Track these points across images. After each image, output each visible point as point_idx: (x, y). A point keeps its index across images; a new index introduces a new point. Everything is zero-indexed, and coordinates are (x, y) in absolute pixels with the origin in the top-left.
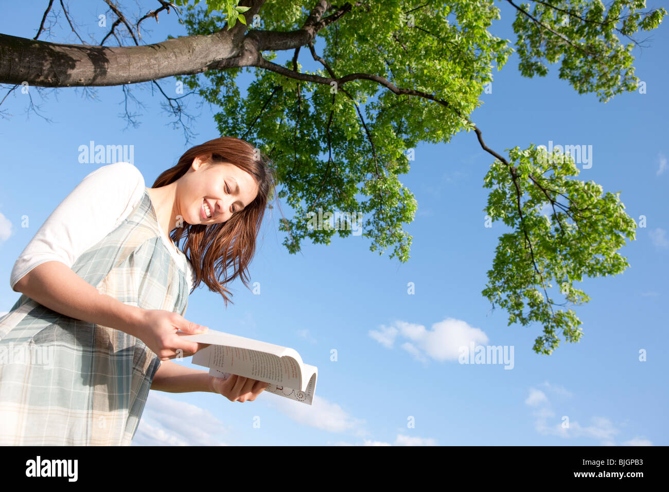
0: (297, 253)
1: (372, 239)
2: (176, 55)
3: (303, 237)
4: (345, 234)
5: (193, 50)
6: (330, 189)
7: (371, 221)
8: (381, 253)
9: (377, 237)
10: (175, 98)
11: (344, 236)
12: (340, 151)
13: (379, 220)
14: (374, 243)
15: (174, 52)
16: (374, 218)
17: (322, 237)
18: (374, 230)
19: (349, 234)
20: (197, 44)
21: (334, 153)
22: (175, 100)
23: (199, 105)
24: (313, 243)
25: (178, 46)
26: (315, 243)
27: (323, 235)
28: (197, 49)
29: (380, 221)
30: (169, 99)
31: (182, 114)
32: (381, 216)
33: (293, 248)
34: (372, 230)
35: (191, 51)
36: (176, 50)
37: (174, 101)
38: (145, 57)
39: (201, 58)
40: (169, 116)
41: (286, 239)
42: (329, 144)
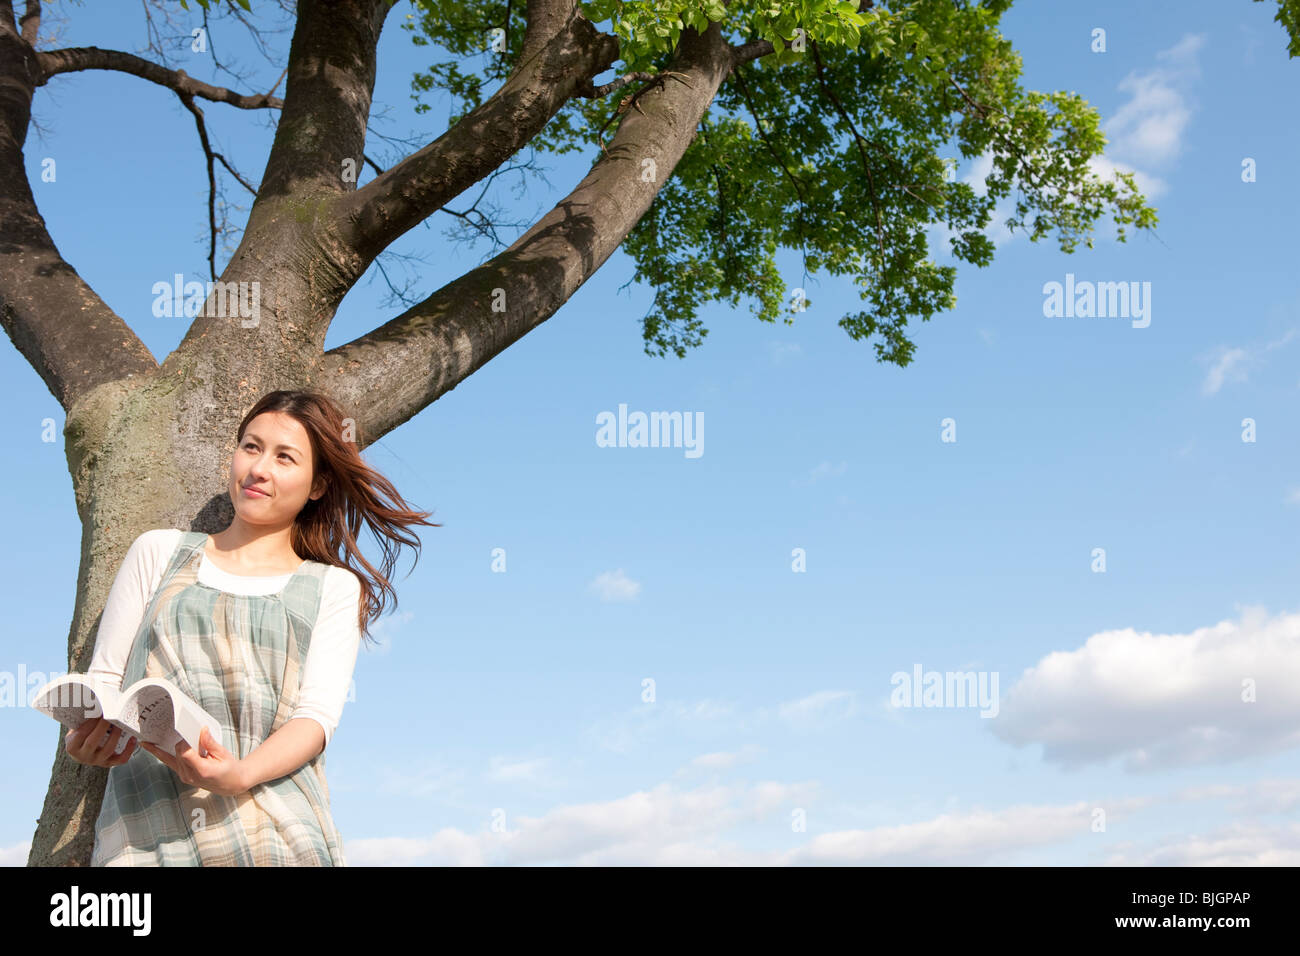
0: (913, 356)
1: (1053, 233)
2: (658, 144)
3: (903, 321)
4: (985, 257)
5: (674, 116)
6: (887, 197)
7: (1023, 203)
8: (1089, 245)
9: (1058, 222)
10: (471, 207)
11: (985, 263)
12: (868, 111)
13: (1036, 188)
14: (1062, 236)
15: (654, 142)
16: (1026, 192)
17: (934, 296)
18: (1042, 214)
19: (993, 251)
20: (671, 103)
21: (857, 123)
22: (473, 210)
23: (517, 192)
24: (924, 319)
25: (649, 126)
26: (928, 319)
27: (932, 293)
28: (677, 111)
29: (1041, 189)
30: (463, 215)
31: (496, 229)
32: (1036, 180)
33: (901, 354)
34: (1038, 218)
35: (672, 121)
36: (653, 136)
37: (472, 213)
38: (628, 180)
39: (689, 122)
40: (471, 247)
41: (877, 349)
42: (842, 112)
